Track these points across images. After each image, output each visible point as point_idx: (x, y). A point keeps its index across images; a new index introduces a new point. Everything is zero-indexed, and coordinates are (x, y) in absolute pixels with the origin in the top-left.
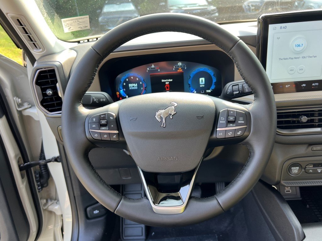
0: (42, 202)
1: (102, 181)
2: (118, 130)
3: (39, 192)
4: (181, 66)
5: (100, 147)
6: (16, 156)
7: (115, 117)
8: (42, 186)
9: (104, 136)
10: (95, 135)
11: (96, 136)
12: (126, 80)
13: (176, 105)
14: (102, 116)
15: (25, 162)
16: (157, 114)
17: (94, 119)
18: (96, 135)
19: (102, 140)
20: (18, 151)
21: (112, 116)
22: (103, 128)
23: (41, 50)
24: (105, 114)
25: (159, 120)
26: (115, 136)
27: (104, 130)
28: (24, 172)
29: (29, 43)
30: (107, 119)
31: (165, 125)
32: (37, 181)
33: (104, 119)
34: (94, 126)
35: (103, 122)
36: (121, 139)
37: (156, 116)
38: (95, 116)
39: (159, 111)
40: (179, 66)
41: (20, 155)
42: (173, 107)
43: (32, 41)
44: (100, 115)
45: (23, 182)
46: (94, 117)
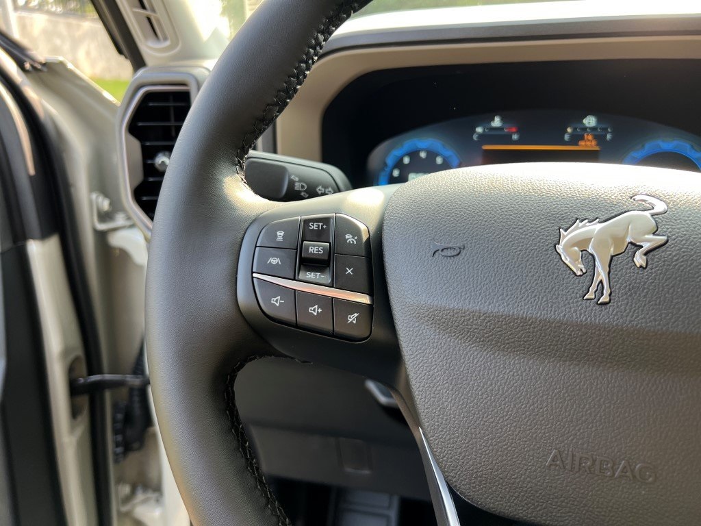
0: (119, 491)
1: (269, 512)
2: (371, 294)
3: (116, 461)
4: (593, 129)
5: (286, 356)
6: (66, 352)
7: (365, 238)
8: (127, 447)
9: (311, 310)
10: (273, 300)
11: (276, 304)
12: (401, 159)
13: (660, 207)
14: (314, 226)
15: (91, 373)
16: (567, 237)
17: (280, 234)
18: (277, 301)
19: (296, 325)
20: (75, 340)
21: (356, 231)
22: (311, 276)
23: (168, 43)
24: (326, 220)
25: (578, 267)
26: (353, 318)
27: (314, 284)
28: (84, 400)
29: (135, 13)
30: (331, 240)
31: (606, 291)
32: (116, 432)
33: (319, 236)
34: (274, 261)
35: (315, 248)
36: (379, 333)
37: (560, 248)
38: (286, 222)
39: (578, 228)
40: (585, 129)
41: (80, 352)
42: (647, 214)
43: (143, 7)
44: (307, 222)
45: (72, 429)
46: (281, 226)
